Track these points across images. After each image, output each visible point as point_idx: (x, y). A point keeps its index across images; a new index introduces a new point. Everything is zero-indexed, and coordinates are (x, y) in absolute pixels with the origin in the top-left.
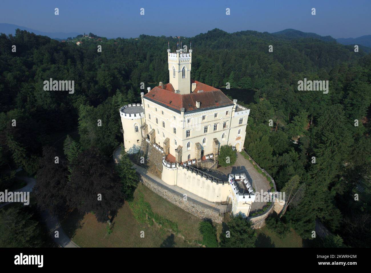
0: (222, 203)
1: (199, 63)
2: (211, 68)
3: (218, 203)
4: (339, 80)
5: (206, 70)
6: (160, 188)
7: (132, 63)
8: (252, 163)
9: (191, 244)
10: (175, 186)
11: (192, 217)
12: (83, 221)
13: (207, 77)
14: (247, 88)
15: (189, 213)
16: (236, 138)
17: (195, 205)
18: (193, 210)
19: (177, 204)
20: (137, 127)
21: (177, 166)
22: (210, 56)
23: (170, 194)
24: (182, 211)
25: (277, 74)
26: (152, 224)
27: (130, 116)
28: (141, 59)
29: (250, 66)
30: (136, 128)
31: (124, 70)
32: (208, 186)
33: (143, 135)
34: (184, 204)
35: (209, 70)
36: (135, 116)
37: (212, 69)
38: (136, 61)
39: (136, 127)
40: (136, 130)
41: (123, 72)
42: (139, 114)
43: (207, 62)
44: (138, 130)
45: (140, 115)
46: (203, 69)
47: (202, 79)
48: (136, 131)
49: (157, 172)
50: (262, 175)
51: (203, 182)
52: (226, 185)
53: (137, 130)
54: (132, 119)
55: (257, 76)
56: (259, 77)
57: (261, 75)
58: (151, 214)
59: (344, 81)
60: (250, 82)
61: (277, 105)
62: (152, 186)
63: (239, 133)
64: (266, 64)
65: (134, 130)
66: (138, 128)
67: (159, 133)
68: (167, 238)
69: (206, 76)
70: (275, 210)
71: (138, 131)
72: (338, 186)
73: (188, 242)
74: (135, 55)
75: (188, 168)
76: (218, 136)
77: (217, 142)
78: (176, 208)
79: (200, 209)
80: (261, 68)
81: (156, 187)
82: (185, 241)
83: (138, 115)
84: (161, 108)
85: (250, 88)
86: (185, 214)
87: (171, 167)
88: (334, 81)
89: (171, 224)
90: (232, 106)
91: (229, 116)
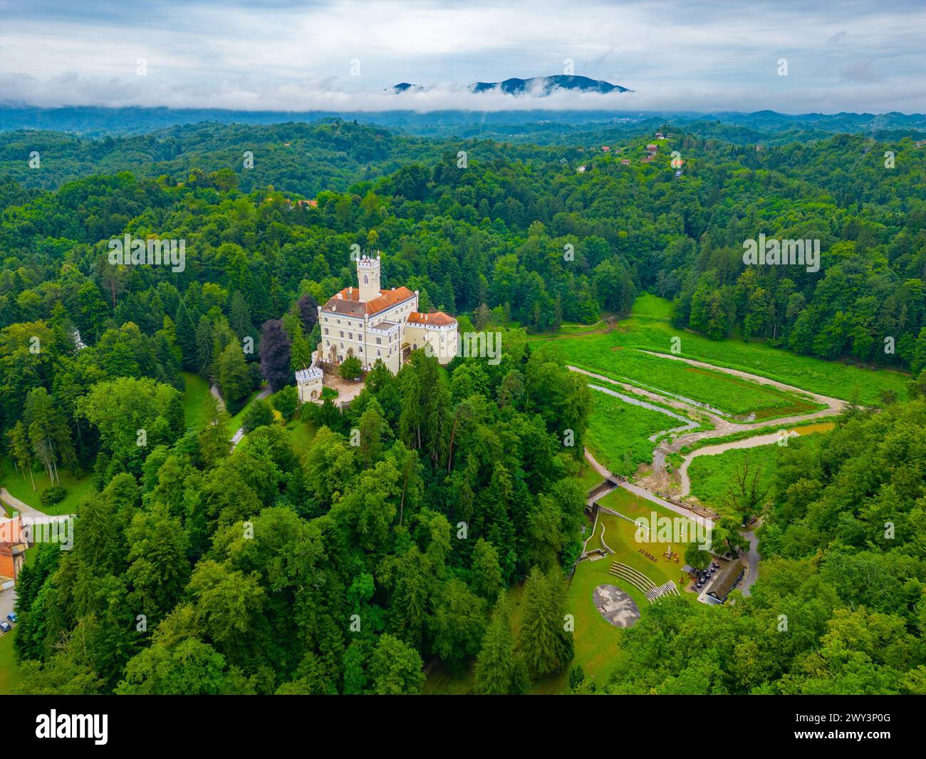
77: (350, 351)
91: (362, 329)
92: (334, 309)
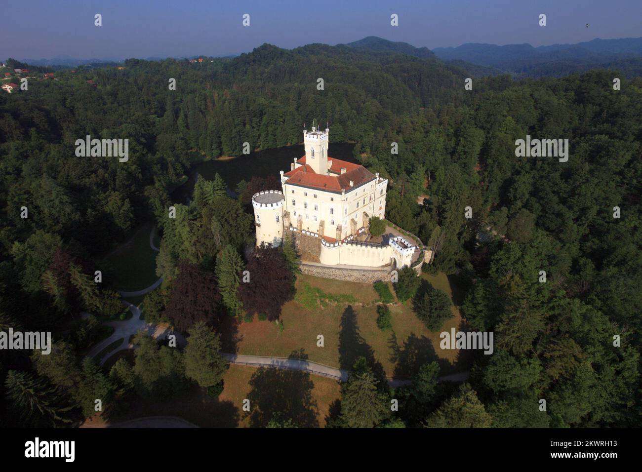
0: (386, 265)
1: (261, 111)
2: (282, 117)
3: (383, 266)
4: (449, 124)
5: (276, 121)
6: (326, 270)
7: (144, 120)
8: (397, 229)
9: (369, 306)
10: (338, 264)
11: (364, 285)
12: (239, 335)
13: (279, 130)
14: (338, 140)
15: (360, 283)
16: (379, 208)
17: (366, 273)
18: (364, 278)
19: (347, 279)
20: (279, 216)
21: (340, 244)
22: (274, 96)
23: (338, 272)
24: (353, 283)
25: (374, 116)
26: (326, 305)
27: (272, 206)
28: (156, 110)
29: (338, 108)
31: (143, 136)
32: (374, 253)
33: (285, 224)
34: (353, 277)
35: (279, 120)
36: (277, 205)
37: (284, 118)
38: (151, 116)
39: (277, 217)
41: (143, 140)
43: (274, 107)
45: (282, 203)
46: (270, 120)
47: (272, 134)
49: (313, 258)
50: (408, 237)
51: (369, 251)
52: (388, 247)
53: (278, 221)
54: (274, 209)
55: (349, 123)
56: (353, 123)
57: (354, 119)
58: (323, 296)
59: (453, 126)
60: (342, 132)
61: (387, 162)
62: (315, 271)
63: (381, 203)
64: (357, 102)
65: (275, 220)
67: (307, 217)
68: (345, 310)
69: (276, 129)
70: (426, 262)
72: (465, 234)
73: (366, 306)
74: (143, 104)
75: (352, 242)
76: (366, 209)
77: (366, 215)
78: (347, 283)
79: (370, 275)
80: (352, 109)
81: (320, 270)
82: (363, 306)
83: (279, 203)
84: (311, 192)
85: (344, 139)
86: (357, 286)
87: (334, 247)
88: (444, 126)
89: (346, 297)
90: (375, 180)
91: (373, 188)
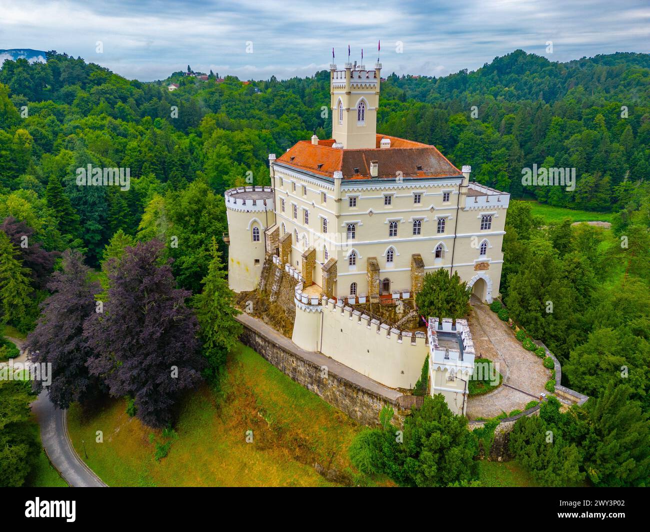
3: (403, 391)
16: (475, 263)
20: (258, 230)
27: (244, 204)
30: (254, 233)
33: (269, 248)
36: (255, 204)
39: (254, 229)
40: (255, 236)
42: (262, 201)
44: (258, 236)
45: (265, 204)
48: (255, 240)
49: (285, 326)
53: (256, 238)
54: (248, 211)
65: (250, 235)
66: (258, 233)
67: (297, 240)
71: (258, 240)
76: (425, 251)
77: (418, 262)
83: (260, 203)
84: (302, 181)
90: (459, 181)
91: (452, 204)
92: (374, 171)
